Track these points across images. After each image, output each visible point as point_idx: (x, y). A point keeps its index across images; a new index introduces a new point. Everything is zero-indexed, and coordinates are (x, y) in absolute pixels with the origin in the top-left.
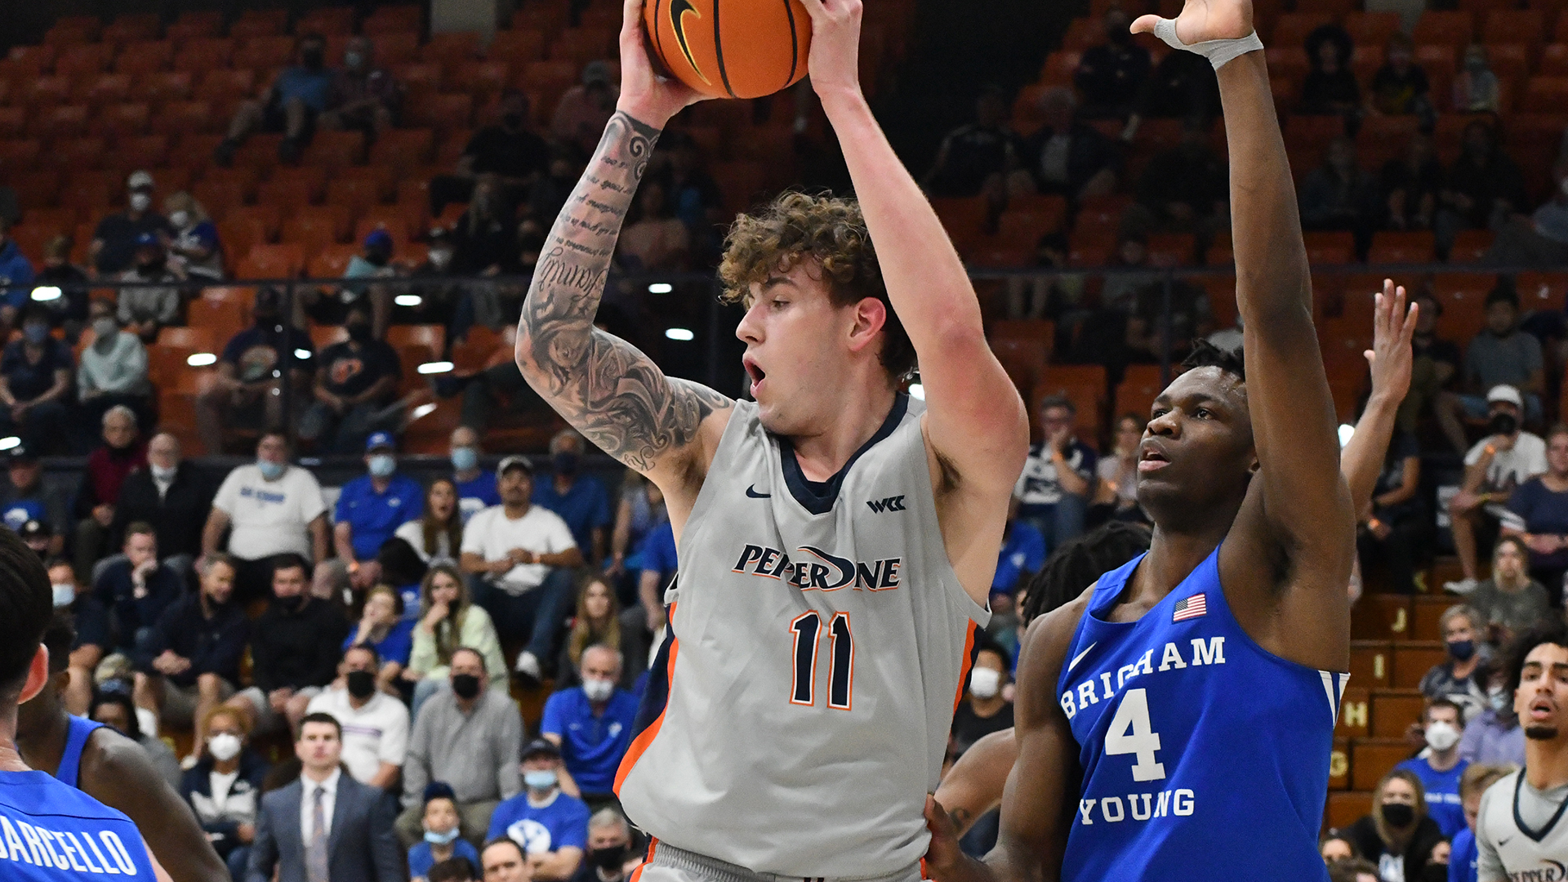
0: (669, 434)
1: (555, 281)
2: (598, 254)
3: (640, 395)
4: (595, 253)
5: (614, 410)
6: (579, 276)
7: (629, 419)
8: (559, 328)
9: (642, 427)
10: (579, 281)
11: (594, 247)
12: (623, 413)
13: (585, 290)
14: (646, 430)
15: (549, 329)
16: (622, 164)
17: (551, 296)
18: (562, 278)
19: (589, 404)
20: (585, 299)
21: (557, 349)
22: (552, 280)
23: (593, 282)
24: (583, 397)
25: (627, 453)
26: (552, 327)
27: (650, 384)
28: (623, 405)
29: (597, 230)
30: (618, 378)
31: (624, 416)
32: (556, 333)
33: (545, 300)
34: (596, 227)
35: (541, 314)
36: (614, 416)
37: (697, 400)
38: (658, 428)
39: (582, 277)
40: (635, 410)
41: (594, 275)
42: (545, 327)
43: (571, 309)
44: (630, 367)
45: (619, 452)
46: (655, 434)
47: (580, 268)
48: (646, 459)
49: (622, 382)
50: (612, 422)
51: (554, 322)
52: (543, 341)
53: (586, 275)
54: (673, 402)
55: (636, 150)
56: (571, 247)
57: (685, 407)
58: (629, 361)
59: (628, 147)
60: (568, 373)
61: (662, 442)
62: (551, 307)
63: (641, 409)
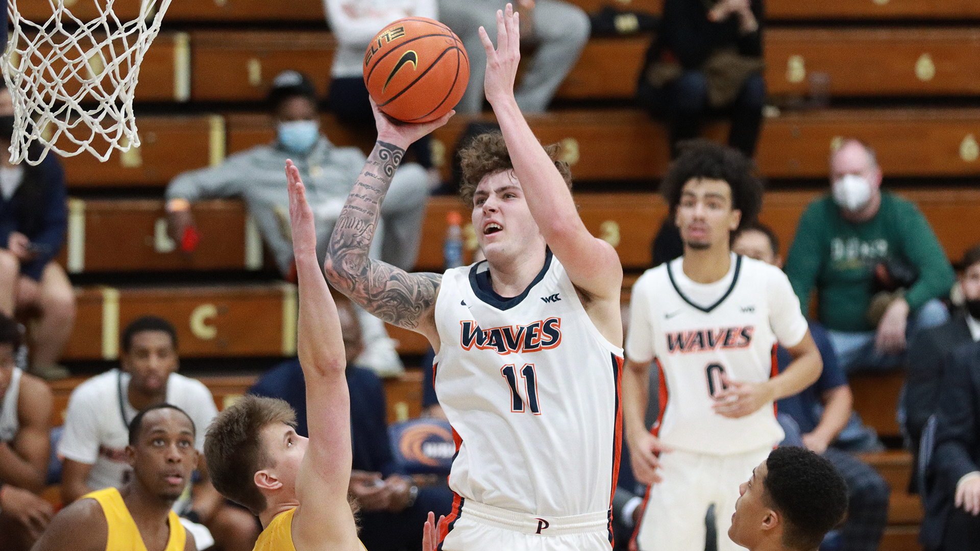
0: (420, 304)
1: (344, 227)
2: (366, 213)
3: (400, 289)
4: (364, 211)
5: (387, 297)
6: (356, 223)
7: (395, 302)
8: (347, 252)
9: (404, 305)
10: (356, 226)
11: (364, 208)
12: (391, 300)
13: (360, 232)
14: (407, 306)
15: (342, 253)
16: (375, 163)
17: (342, 235)
18: (348, 225)
19: (370, 296)
20: (360, 237)
21: (347, 264)
22: (342, 227)
23: (364, 228)
24: (366, 292)
25: (401, 320)
26: (344, 252)
27: (403, 281)
28: (390, 295)
29: (365, 199)
30: (386, 281)
31: (392, 301)
32: (345, 255)
33: (339, 238)
34: (364, 197)
35: (337, 246)
36: (387, 301)
37: (431, 281)
38: (413, 303)
39: (358, 224)
40: (398, 297)
41: (365, 224)
42: (339, 253)
43: (352, 242)
44: (391, 274)
45: (397, 321)
46: (412, 307)
47: (356, 218)
48: (412, 322)
49: (388, 283)
50: (387, 305)
51: (344, 249)
52: (339, 260)
53: (360, 223)
54: (419, 287)
55: (384, 156)
56: (351, 208)
57: (426, 287)
58: (390, 271)
59: (378, 155)
60: (355, 278)
61: (417, 309)
62: (342, 242)
63: (402, 296)
